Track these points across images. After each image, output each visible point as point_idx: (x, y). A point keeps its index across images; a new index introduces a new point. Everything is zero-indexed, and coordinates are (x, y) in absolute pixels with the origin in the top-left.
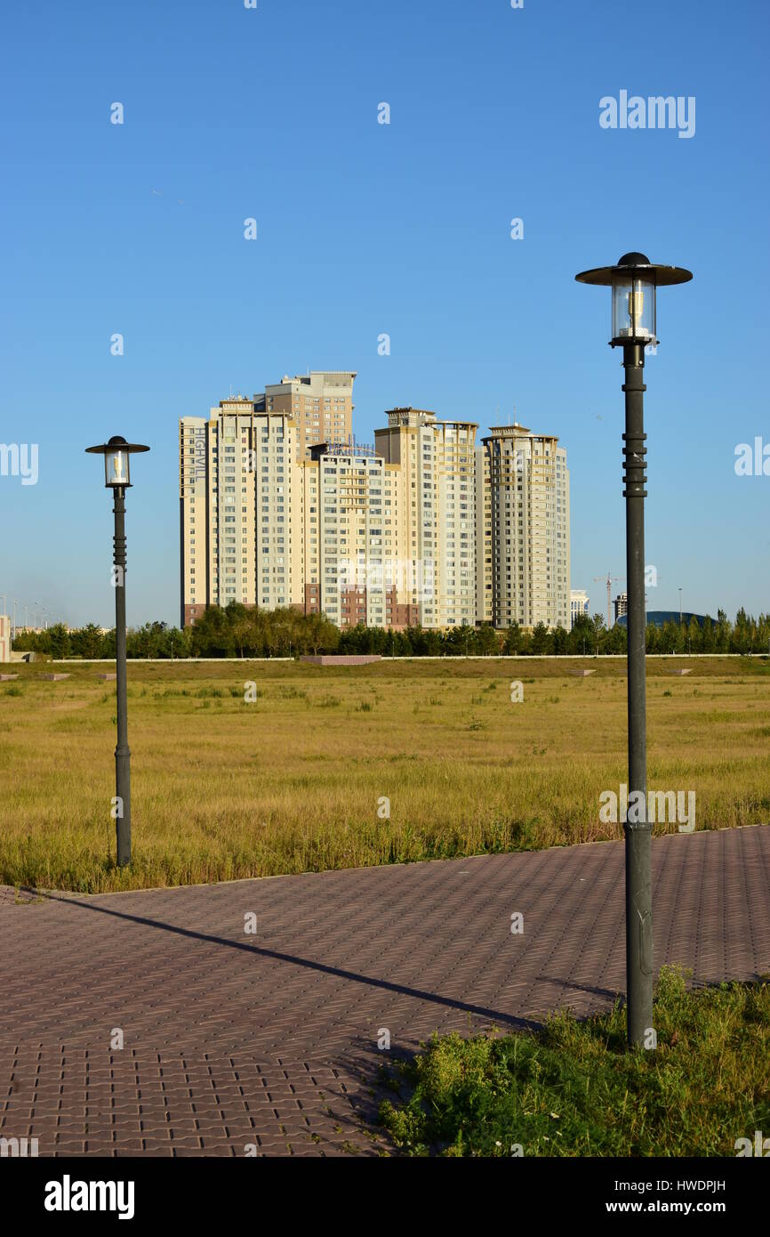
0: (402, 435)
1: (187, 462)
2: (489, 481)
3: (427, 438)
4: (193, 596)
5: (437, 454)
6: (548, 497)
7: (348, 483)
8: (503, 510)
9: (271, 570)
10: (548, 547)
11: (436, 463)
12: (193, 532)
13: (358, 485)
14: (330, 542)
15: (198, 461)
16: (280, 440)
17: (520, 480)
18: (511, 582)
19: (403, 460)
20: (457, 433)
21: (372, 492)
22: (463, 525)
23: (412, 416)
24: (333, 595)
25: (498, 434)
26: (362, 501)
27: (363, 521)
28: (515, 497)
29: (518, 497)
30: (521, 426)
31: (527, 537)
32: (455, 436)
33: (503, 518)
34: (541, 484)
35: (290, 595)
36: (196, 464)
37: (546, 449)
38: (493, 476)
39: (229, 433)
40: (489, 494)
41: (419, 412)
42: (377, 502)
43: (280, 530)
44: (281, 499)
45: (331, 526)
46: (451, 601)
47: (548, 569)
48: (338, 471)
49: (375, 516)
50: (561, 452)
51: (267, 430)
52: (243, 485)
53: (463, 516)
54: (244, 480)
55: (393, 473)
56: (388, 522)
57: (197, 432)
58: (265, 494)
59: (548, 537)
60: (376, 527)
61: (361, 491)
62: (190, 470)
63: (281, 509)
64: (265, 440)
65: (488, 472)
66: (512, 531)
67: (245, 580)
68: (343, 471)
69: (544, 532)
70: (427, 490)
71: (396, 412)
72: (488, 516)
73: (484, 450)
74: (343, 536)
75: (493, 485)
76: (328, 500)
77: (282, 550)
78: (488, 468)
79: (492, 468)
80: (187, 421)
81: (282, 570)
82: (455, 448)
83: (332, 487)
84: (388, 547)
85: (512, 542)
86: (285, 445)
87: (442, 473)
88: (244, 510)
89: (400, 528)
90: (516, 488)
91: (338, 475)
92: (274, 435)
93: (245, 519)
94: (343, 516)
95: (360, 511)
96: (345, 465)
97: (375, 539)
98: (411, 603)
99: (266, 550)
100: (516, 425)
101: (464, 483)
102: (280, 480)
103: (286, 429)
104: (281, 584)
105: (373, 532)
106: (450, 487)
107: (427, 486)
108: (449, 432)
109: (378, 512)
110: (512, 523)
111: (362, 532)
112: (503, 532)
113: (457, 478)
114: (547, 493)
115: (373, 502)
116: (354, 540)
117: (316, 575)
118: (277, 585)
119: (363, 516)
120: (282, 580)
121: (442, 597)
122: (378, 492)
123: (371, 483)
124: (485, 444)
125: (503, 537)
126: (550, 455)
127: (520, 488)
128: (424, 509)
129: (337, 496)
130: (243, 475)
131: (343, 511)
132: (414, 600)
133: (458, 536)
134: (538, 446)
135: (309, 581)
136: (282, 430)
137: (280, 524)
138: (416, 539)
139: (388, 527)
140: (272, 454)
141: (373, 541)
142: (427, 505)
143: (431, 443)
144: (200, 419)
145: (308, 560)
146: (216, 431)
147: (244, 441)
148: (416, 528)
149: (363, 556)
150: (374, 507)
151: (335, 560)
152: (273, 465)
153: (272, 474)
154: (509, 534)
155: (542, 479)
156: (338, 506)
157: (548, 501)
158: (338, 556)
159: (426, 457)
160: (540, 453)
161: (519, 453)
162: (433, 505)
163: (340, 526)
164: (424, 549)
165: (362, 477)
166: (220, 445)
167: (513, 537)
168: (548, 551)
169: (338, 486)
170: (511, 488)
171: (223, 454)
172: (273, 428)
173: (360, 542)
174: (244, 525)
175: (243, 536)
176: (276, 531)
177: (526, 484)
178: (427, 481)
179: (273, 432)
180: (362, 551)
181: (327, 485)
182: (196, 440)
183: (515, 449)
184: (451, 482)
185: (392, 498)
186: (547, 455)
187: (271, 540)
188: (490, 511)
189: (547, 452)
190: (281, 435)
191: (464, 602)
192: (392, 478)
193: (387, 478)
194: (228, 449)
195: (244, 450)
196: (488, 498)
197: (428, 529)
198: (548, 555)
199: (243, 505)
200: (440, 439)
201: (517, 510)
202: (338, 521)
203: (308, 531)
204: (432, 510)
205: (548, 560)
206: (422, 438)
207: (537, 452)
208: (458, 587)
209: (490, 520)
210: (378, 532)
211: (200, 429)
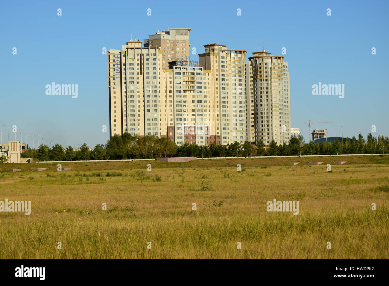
0: (211, 56)
1: (112, 70)
2: (252, 77)
3: (223, 57)
4: (115, 132)
5: (228, 65)
6: (279, 84)
7: (187, 79)
8: (259, 91)
9: (151, 120)
10: (280, 107)
11: (227, 69)
12: (115, 103)
13: (190, 79)
14: (178, 106)
15: (117, 70)
16: (155, 59)
17: (266, 77)
18: (263, 124)
19: (212, 68)
20: (237, 55)
21: (198, 83)
22: (240, 98)
23: (216, 48)
25: (256, 55)
26: (193, 87)
27: (194, 96)
29: (265, 85)
30: (267, 52)
31: (270, 103)
32: (236, 57)
33: (259, 95)
34: (276, 78)
35: (160, 131)
36: (116, 71)
37: (278, 62)
38: (254, 75)
39: (131, 56)
40: (252, 83)
41: (219, 46)
42: (200, 87)
43: (155, 101)
44: (156, 87)
45: (179, 99)
46: (235, 133)
47: (280, 118)
48: (182, 73)
49: (199, 94)
50: (285, 63)
51: (148, 55)
52: (138, 81)
53: (240, 93)
54: (138, 78)
55: (207, 74)
56: (205, 97)
57: (116, 56)
58: (148, 85)
59: (280, 103)
60: (200, 99)
61: (193, 82)
62: (113, 74)
63: (156, 91)
64: (148, 60)
65: (252, 73)
66: (263, 100)
67: (139, 125)
68: (184, 73)
69: (278, 101)
70: (223, 82)
71: (208, 46)
72: (252, 93)
73: (250, 63)
74: (184, 104)
75: (254, 79)
76: (177, 87)
77: (156, 110)
78: (252, 71)
79: (254, 71)
80: (112, 51)
81: (156, 119)
82: (236, 62)
83: (179, 81)
84: (205, 108)
85: (263, 105)
86: (157, 62)
87: (230, 74)
88: (139, 92)
89: (211, 99)
91: (182, 75)
92: (152, 57)
93: (139, 96)
94: (184, 94)
95: (192, 92)
96: (185, 71)
97: (199, 105)
98: (217, 134)
99: (149, 111)
100: (264, 51)
101: (240, 78)
102: (155, 78)
103: (157, 54)
104: (156, 126)
105: (199, 101)
106: (234, 80)
107: (223, 80)
108: (233, 55)
109: (201, 92)
110: (263, 97)
111: (193, 101)
112: (259, 101)
113: (237, 76)
114: (279, 82)
115: (198, 87)
116: (190, 106)
117: (172, 122)
118: (154, 126)
119: (194, 94)
120: (156, 124)
121: (231, 131)
122: (200, 83)
123: (197, 79)
124: (250, 60)
125: (259, 103)
126: (280, 65)
127: (266, 80)
128: (222, 90)
129: (181, 85)
130: (138, 76)
131: (184, 92)
132: (218, 133)
133: (238, 103)
134: (275, 61)
135: (169, 125)
136: (155, 55)
137: (155, 99)
138: (218, 104)
139: (205, 99)
140: (151, 66)
141: (198, 106)
142: (223, 88)
143: (225, 60)
144: (117, 50)
145: (169, 115)
146: (125, 56)
147: (138, 60)
148: (218, 99)
149: (194, 113)
150: (199, 90)
151: (181, 115)
152: (151, 71)
153: (151, 75)
154: (262, 101)
155: (276, 76)
156: (182, 90)
157: (279, 86)
158: (182, 113)
159: (223, 66)
160: (276, 64)
161: (266, 64)
162: (226, 89)
163: (183, 99)
164: (222, 109)
165: (193, 76)
166: (127, 62)
167: (264, 103)
168: (280, 109)
169: (182, 80)
170: (262, 80)
171: (128, 66)
172: (151, 54)
173: (192, 106)
174: (138, 99)
175: (138, 104)
176: (153, 102)
177: (269, 78)
178: (223, 77)
179: (151, 56)
180: (193, 110)
181: (177, 80)
182: (116, 60)
183: (264, 62)
184: (234, 78)
185: (207, 85)
186: (279, 65)
187: (151, 106)
188: (253, 91)
189: (279, 63)
190: (155, 57)
191: (241, 133)
192: (207, 76)
193: (205, 76)
194: (131, 64)
195: (138, 64)
196: (252, 85)
197: (224, 100)
198: (280, 111)
199: (138, 90)
200: (229, 58)
201: (265, 90)
202: (182, 96)
203: (168, 101)
204: (226, 91)
205: (280, 113)
206: (220, 57)
207: (274, 63)
208: (238, 127)
209: (253, 95)
210: (200, 101)
211: (118, 55)
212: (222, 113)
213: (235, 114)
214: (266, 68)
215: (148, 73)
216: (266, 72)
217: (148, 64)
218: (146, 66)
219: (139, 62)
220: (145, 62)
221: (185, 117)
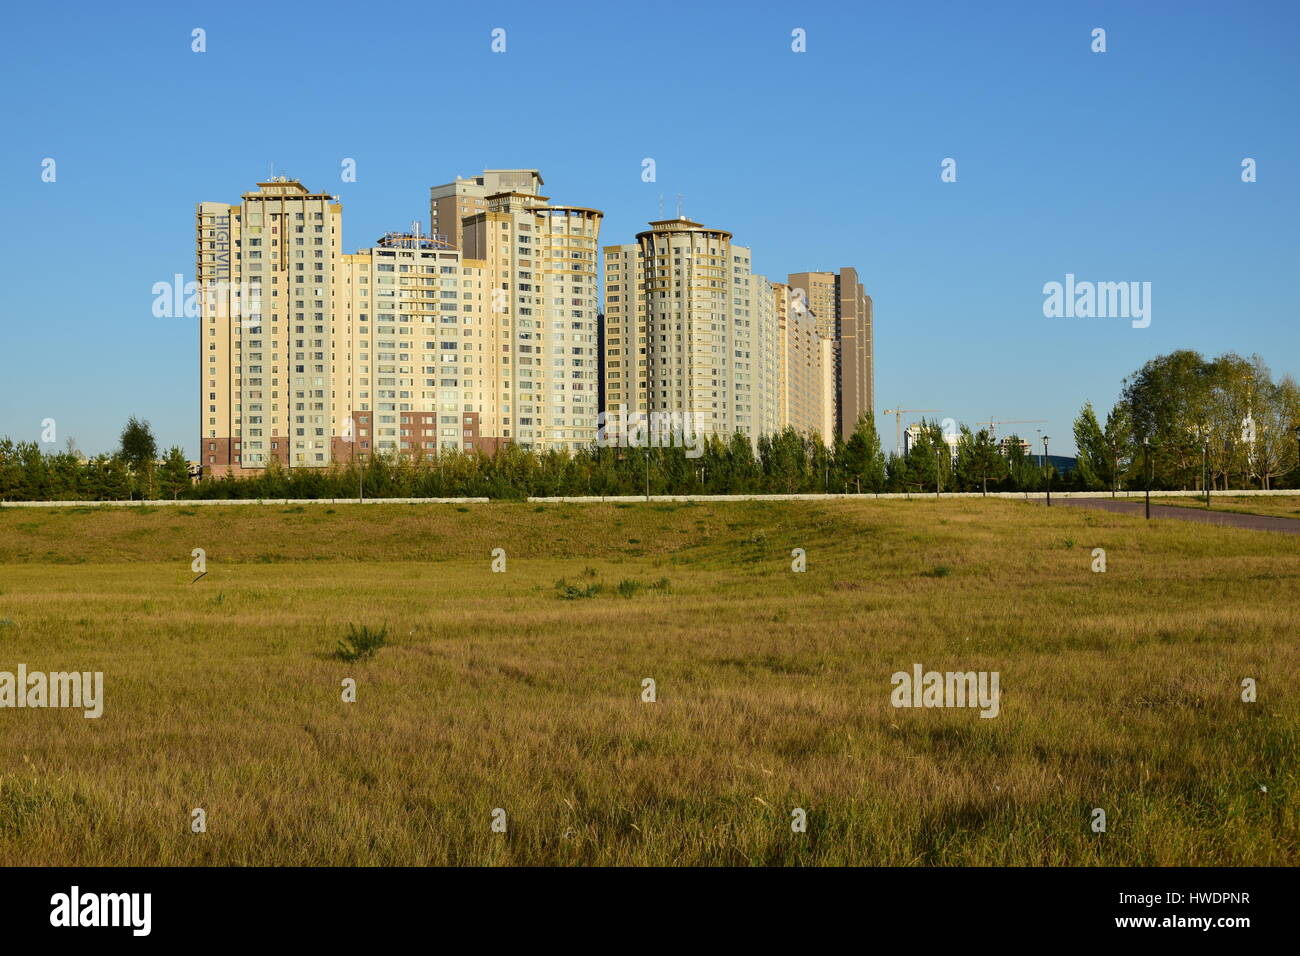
0: (488, 223)
1: (206, 258)
2: (644, 286)
3: (525, 227)
4: (212, 428)
5: (541, 247)
6: (714, 305)
7: (411, 283)
8: (659, 322)
9: (307, 394)
10: (715, 367)
11: (540, 259)
12: (213, 348)
13: (425, 285)
14: (386, 358)
15: (219, 258)
16: (319, 228)
17: (678, 284)
19: (490, 254)
20: (568, 222)
21: (445, 294)
22: (577, 338)
23: (513, 201)
24: (390, 425)
25: (660, 228)
26: (431, 305)
27: (433, 332)
28: (672, 305)
29: (675, 306)
30: (691, 220)
31: (687, 355)
32: (565, 225)
33: (659, 332)
34: (704, 289)
35: (333, 426)
36: (217, 261)
37: (711, 246)
38: (647, 280)
39: (253, 220)
40: (644, 302)
41: (524, 196)
42: (453, 307)
43: (318, 344)
44: (320, 303)
45: (387, 337)
46: (560, 433)
47: (715, 394)
48: (397, 268)
49: (449, 325)
50: (736, 250)
51: (301, 216)
52: (273, 287)
53: (577, 325)
54: (275, 280)
55: (475, 271)
56: (467, 333)
57: (219, 221)
58: (300, 298)
59: (713, 355)
60: (448, 339)
61: (431, 293)
62: (209, 269)
63: (319, 316)
64: (300, 229)
65: (642, 276)
66: (668, 349)
67: (275, 407)
68: (404, 267)
69: (708, 349)
70: (524, 293)
71: (499, 196)
72: (642, 330)
74: (403, 351)
75: (647, 291)
76: (383, 305)
77: (320, 368)
78: (642, 270)
79: (647, 270)
80: (208, 207)
81: (320, 393)
82: (565, 241)
83: (387, 288)
84: (468, 364)
85: (668, 361)
86: (326, 234)
87: (548, 272)
88: (275, 318)
89: (484, 340)
90: (673, 294)
91: (397, 274)
92: (310, 224)
93: (275, 330)
94: (403, 325)
95: (428, 319)
96: (407, 261)
97: (448, 355)
98: (501, 435)
99: (301, 369)
100: (683, 218)
101: (577, 284)
102: (319, 279)
103: (327, 216)
104: (319, 412)
105: (445, 346)
106: (559, 289)
107: (524, 287)
108: (558, 220)
109: (454, 319)
110: (668, 338)
111: (431, 345)
112: (658, 349)
113: (568, 277)
114: (713, 300)
115: (444, 307)
116: (420, 356)
117: (367, 401)
118: (315, 413)
119: (432, 326)
120: (320, 406)
121: (549, 428)
122: (453, 294)
123: (444, 282)
125: (659, 355)
126: (718, 253)
127: (678, 294)
128: (519, 317)
129: (397, 300)
130: (274, 274)
131: (405, 318)
132: (506, 433)
133: (569, 351)
134: (700, 241)
135: (358, 408)
136: (320, 215)
137: (319, 336)
138: (509, 354)
139: (468, 339)
140: (309, 247)
141: (446, 358)
142: (524, 311)
143: (532, 234)
144: (221, 205)
145: (357, 382)
146: (239, 219)
147: (275, 230)
148: (509, 342)
149: (431, 376)
150: (447, 314)
151: (393, 381)
152: (310, 261)
153: (309, 272)
154: (665, 351)
155: (705, 283)
156: (397, 312)
157: (713, 311)
158: (398, 376)
159: (524, 251)
160: (703, 251)
161: (678, 251)
162: (533, 312)
163: (399, 338)
164: (519, 366)
165: (430, 275)
166: (243, 237)
167: (670, 354)
168: (714, 372)
169: (397, 287)
170: (667, 294)
171: (247, 248)
172: (310, 214)
173: (428, 359)
174: (274, 337)
175: (273, 351)
176: (313, 345)
177: (686, 289)
178: (525, 281)
179: (310, 218)
180: (432, 370)
181: (382, 285)
182: (217, 231)
183: (672, 246)
184: (560, 283)
185: (474, 302)
186: (714, 253)
187: (306, 356)
188: (644, 324)
189: (714, 250)
190: (319, 222)
191: (578, 435)
192: (474, 277)
193: (467, 277)
194: (254, 242)
195: (275, 243)
196: (642, 308)
197: (525, 342)
198: (715, 377)
199: (273, 312)
200: (544, 229)
201: (673, 322)
202: (397, 331)
203: (357, 344)
204: (533, 318)
205: (714, 383)
206: (517, 226)
207: (699, 250)
208: (569, 416)
209: (644, 335)
210: (452, 346)
211: (223, 217)
212: (520, 379)
213: (559, 381)
214: (677, 262)
215: (301, 267)
216: (678, 273)
217: (301, 241)
218: (293, 247)
219: (277, 237)
220: (294, 236)
221: (406, 387)
